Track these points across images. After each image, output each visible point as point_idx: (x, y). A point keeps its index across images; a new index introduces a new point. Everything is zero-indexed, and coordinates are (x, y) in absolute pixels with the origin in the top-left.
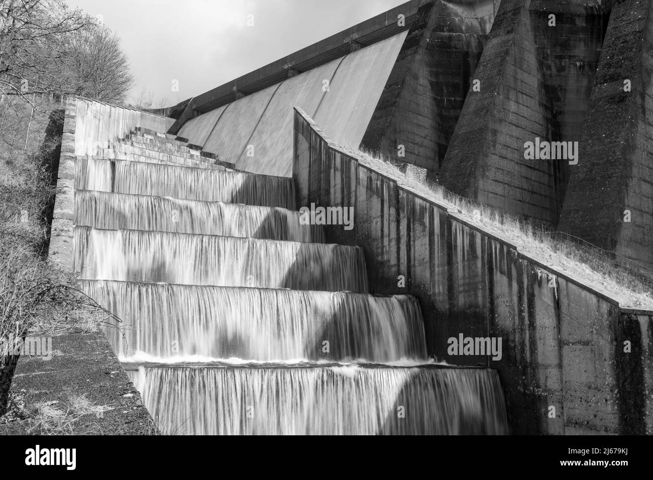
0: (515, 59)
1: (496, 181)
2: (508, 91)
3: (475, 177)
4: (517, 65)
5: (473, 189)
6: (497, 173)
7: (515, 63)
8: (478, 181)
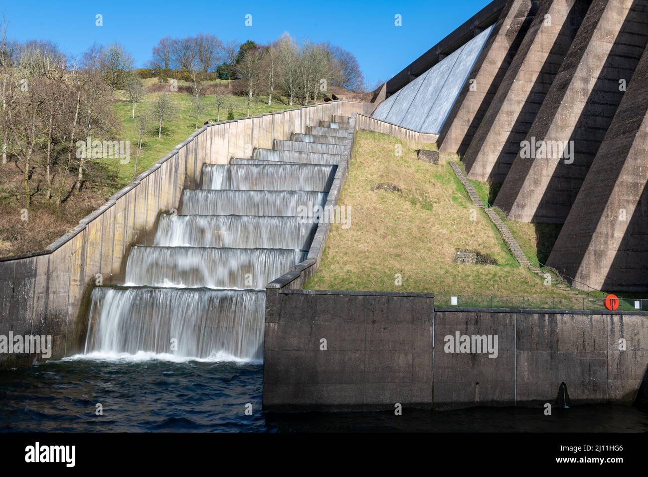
0: (542, 45)
1: (510, 153)
2: (532, 75)
3: (484, 153)
4: (544, 50)
5: (481, 163)
6: (512, 147)
7: (543, 49)
8: (488, 155)
